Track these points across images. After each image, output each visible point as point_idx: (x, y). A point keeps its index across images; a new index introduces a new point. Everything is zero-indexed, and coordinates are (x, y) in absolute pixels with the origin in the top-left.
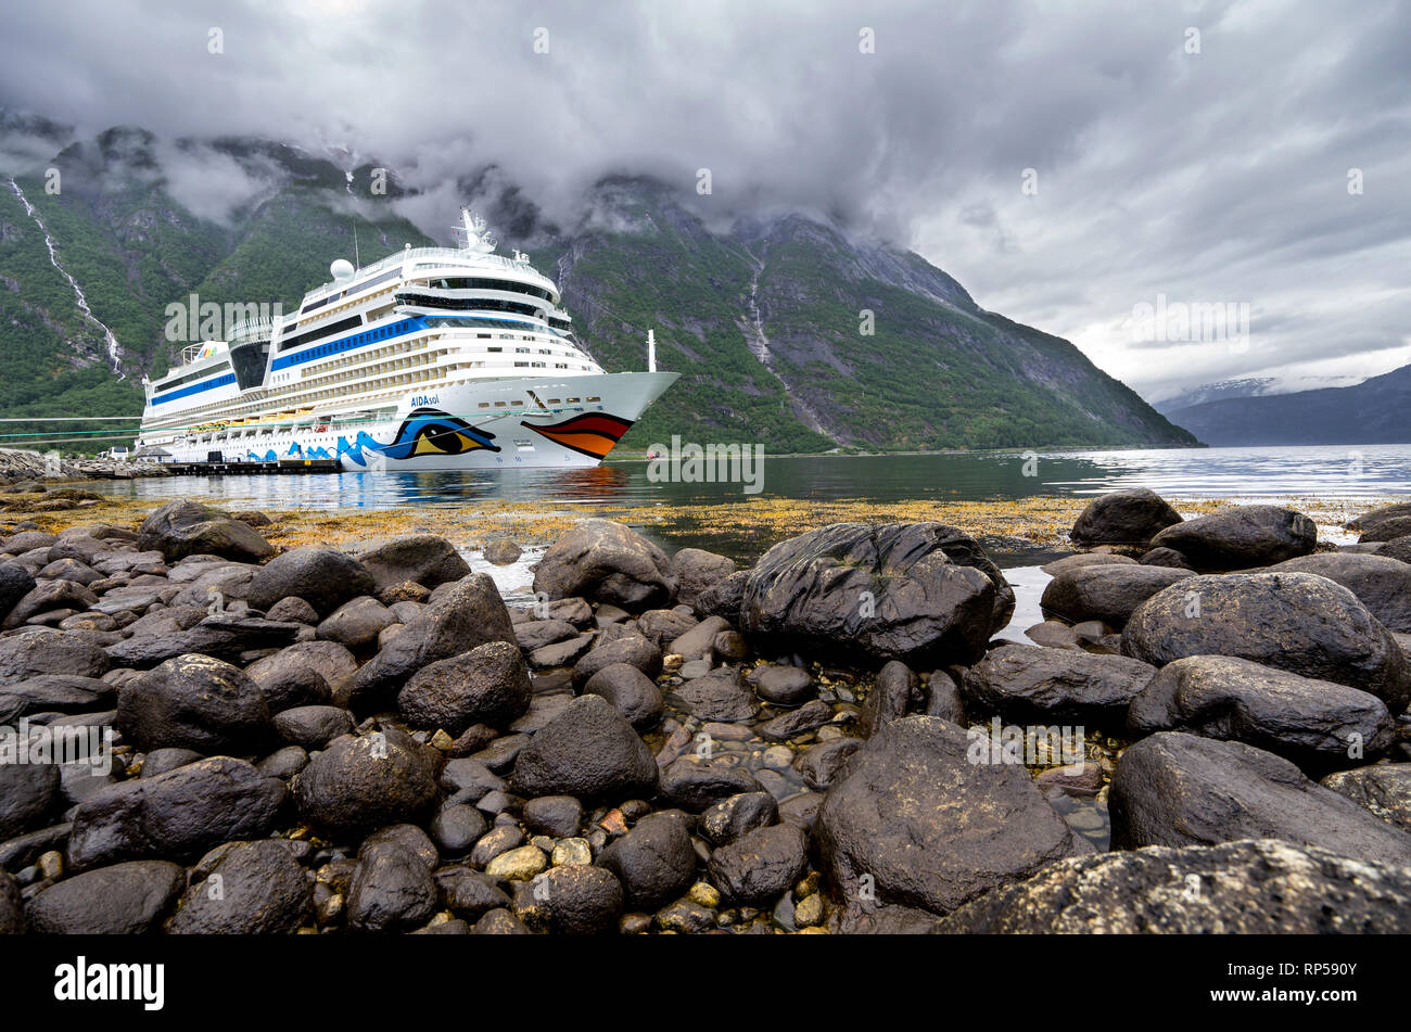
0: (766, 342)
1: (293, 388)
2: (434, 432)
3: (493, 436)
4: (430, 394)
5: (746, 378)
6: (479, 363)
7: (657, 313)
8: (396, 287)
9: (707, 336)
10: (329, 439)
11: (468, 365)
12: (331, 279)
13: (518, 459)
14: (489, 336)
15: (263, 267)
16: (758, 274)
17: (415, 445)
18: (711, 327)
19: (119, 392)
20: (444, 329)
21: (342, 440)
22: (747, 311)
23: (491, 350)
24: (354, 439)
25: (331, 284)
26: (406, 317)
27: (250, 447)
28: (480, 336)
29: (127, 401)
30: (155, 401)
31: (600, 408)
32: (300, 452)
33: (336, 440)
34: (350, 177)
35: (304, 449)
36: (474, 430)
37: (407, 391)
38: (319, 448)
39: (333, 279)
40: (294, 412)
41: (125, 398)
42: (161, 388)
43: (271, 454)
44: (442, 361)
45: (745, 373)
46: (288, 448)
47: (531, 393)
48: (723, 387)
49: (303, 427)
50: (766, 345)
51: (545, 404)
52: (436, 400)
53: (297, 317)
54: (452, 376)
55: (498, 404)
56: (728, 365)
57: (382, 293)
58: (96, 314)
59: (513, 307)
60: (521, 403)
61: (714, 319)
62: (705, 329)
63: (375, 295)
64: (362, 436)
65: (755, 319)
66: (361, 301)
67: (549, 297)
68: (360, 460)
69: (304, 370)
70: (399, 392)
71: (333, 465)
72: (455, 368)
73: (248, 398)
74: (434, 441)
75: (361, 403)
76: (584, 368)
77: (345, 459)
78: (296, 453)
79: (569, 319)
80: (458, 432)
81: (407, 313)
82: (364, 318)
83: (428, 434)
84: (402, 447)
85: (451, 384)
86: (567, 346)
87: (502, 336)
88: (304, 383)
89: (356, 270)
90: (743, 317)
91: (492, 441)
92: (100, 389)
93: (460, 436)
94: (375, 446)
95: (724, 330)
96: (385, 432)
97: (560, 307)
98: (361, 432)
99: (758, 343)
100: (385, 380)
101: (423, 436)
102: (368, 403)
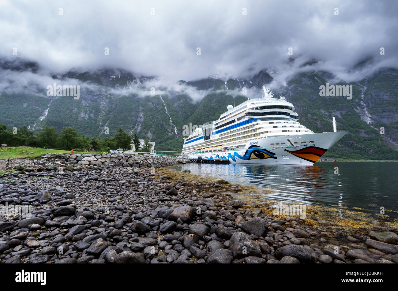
0: (370, 116)
1: (217, 140)
2: (256, 152)
3: (275, 154)
4: (255, 141)
5: (361, 130)
6: (271, 131)
7: (321, 109)
8: (245, 111)
9: (342, 116)
10: (226, 154)
11: (267, 132)
12: (227, 110)
13: (283, 161)
14: (273, 123)
15: (206, 109)
16: (363, 91)
17: (250, 156)
18: (344, 112)
19: (177, 141)
20: (259, 121)
21: (230, 154)
22: (360, 105)
23: (274, 127)
24: (233, 154)
25: (227, 112)
26: (248, 119)
27: (206, 155)
28: (270, 123)
29: (178, 143)
30: (186, 143)
31: (314, 145)
32: (219, 157)
33: (228, 154)
35: (220, 156)
36: (269, 152)
37: (248, 140)
38: (224, 156)
39: (228, 110)
40: (217, 146)
41: (178, 142)
42: (187, 140)
43: (211, 157)
44: (259, 131)
45: (360, 129)
46: (216, 156)
47: (288, 140)
48: (351, 134)
49: (220, 150)
50: (370, 117)
51: (293, 143)
52: (257, 143)
53: (219, 121)
54: (262, 135)
55: (277, 144)
56: (352, 126)
57: (241, 113)
58: (173, 123)
59: (280, 113)
60: (285, 143)
61: (345, 109)
62: (341, 113)
63: (239, 114)
64: (235, 153)
65: (364, 108)
66: (235, 115)
67: (291, 109)
68: (234, 160)
69: (220, 135)
70: (246, 141)
71: (227, 161)
72: (263, 133)
73: (206, 142)
74: (256, 155)
75: (235, 144)
76: (306, 131)
77: (230, 159)
78: (217, 157)
79: (297, 115)
80: (264, 153)
81: (248, 118)
82: (236, 120)
83: (254, 153)
84: (247, 157)
85: (262, 138)
86: (298, 124)
87: (277, 123)
88: (220, 138)
89: (233, 107)
90: (358, 108)
91: (274, 155)
92: (173, 140)
93: (263, 153)
94: (239, 156)
95: (350, 113)
96: (242, 152)
97: (294, 112)
98: (235, 152)
99: (366, 117)
100: (242, 137)
101: (253, 154)
102: (237, 144)
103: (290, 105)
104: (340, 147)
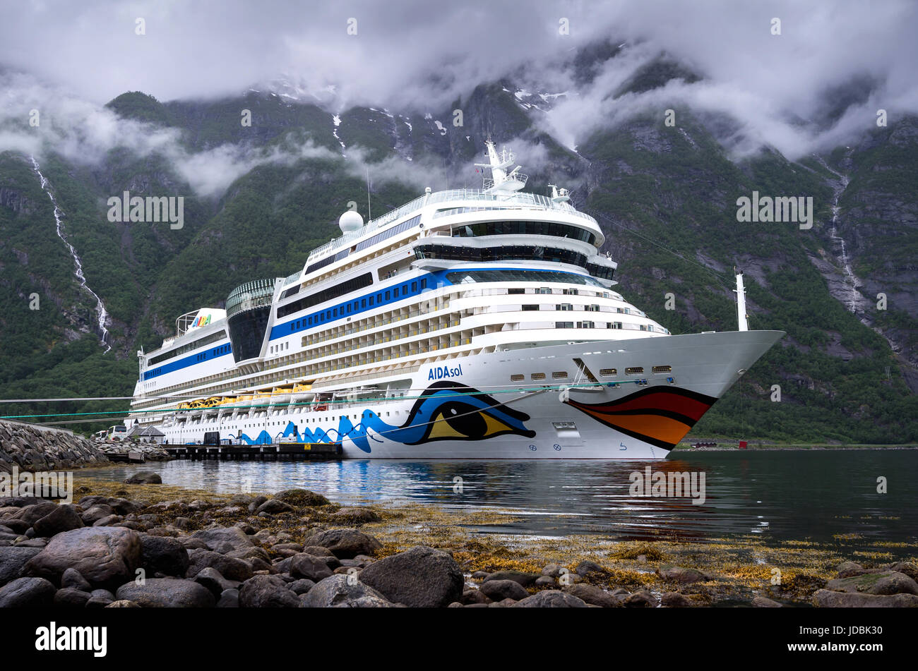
0: (857, 283)
1: (291, 359)
2: (454, 411)
3: (526, 417)
4: (451, 364)
5: (829, 335)
6: (512, 325)
7: (698, 252)
8: (414, 238)
9: (768, 279)
10: (330, 419)
11: (498, 328)
13: (557, 447)
14: (521, 291)
15: (247, 225)
16: (839, 191)
17: (430, 427)
18: (774, 267)
19: (105, 365)
20: (468, 284)
21: (344, 420)
22: (827, 243)
23: (526, 308)
24: (359, 420)
25: (340, 240)
26: (424, 272)
27: (242, 428)
28: (512, 291)
29: (111, 375)
30: (148, 375)
31: (671, 380)
32: (296, 434)
33: (337, 420)
34: (337, 121)
35: (301, 431)
36: (503, 408)
37: (423, 361)
38: (318, 429)
39: (341, 234)
40: (291, 387)
41: (109, 371)
42: (155, 360)
43: (266, 436)
44: (466, 324)
45: (828, 328)
46: (283, 428)
47: (579, 362)
48: (797, 348)
49: (302, 403)
50: (857, 289)
51: (596, 374)
52: (458, 371)
53: (301, 278)
54: (479, 341)
55: (536, 376)
56: (802, 318)
57: (397, 246)
58: (90, 283)
59: (550, 254)
60: (564, 374)
61: (778, 256)
62: (766, 270)
63: (388, 249)
64: (368, 415)
65: (839, 253)
66: (372, 256)
67: (591, 239)
68: (363, 444)
69: (304, 338)
70: (413, 362)
71: (334, 449)
72: (483, 332)
73: (243, 370)
74: (453, 423)
75: (367, 377)
76: (643, 328)
77: (347, 443)
78: (291, 435)
79: (614, 265)
80: (483, 412)
81: (425, 268)
82: (375, 276)
83: (447, 415)
84: (416, 430)
85: (477, 351)
86: (617, 301)
87: (538, 291)
88: (304, 353)
89: (366, 222)
90: (822, 252)
91: (524, 423)
92: (89, 362)
94: (382, 428)
95: (794, 270)
96: (394, 412)
97: (602, 251)
98: (367, 411)
99: (845, 287)
100: (397, 348)
101: (440, 417)
102: (377, 375)
103: (588, 222)
104: (759, 397)
